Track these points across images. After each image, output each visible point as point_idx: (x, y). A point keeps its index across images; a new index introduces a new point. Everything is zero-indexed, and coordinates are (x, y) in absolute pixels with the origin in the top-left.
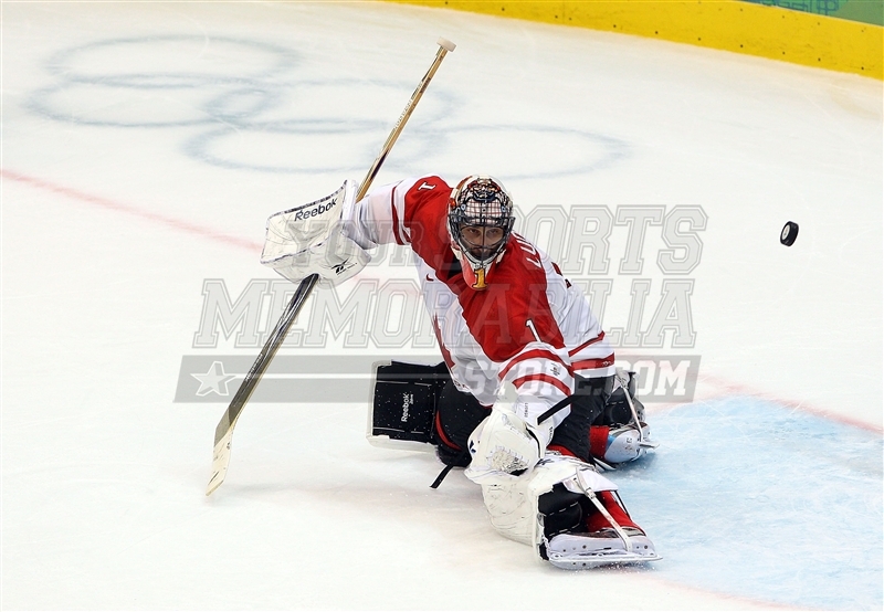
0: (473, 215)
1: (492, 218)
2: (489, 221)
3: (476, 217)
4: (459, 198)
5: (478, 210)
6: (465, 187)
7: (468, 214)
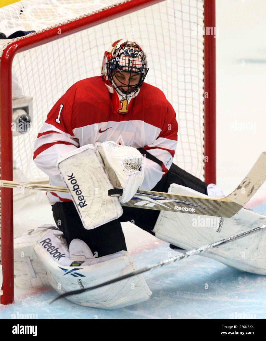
0: (124, 64)
1: (135, 68)
2: (134, 69)
3: (125, 66)
4: (115, 53)
5: (127, 62)
6: (118, 46)
7: (121, 64)
